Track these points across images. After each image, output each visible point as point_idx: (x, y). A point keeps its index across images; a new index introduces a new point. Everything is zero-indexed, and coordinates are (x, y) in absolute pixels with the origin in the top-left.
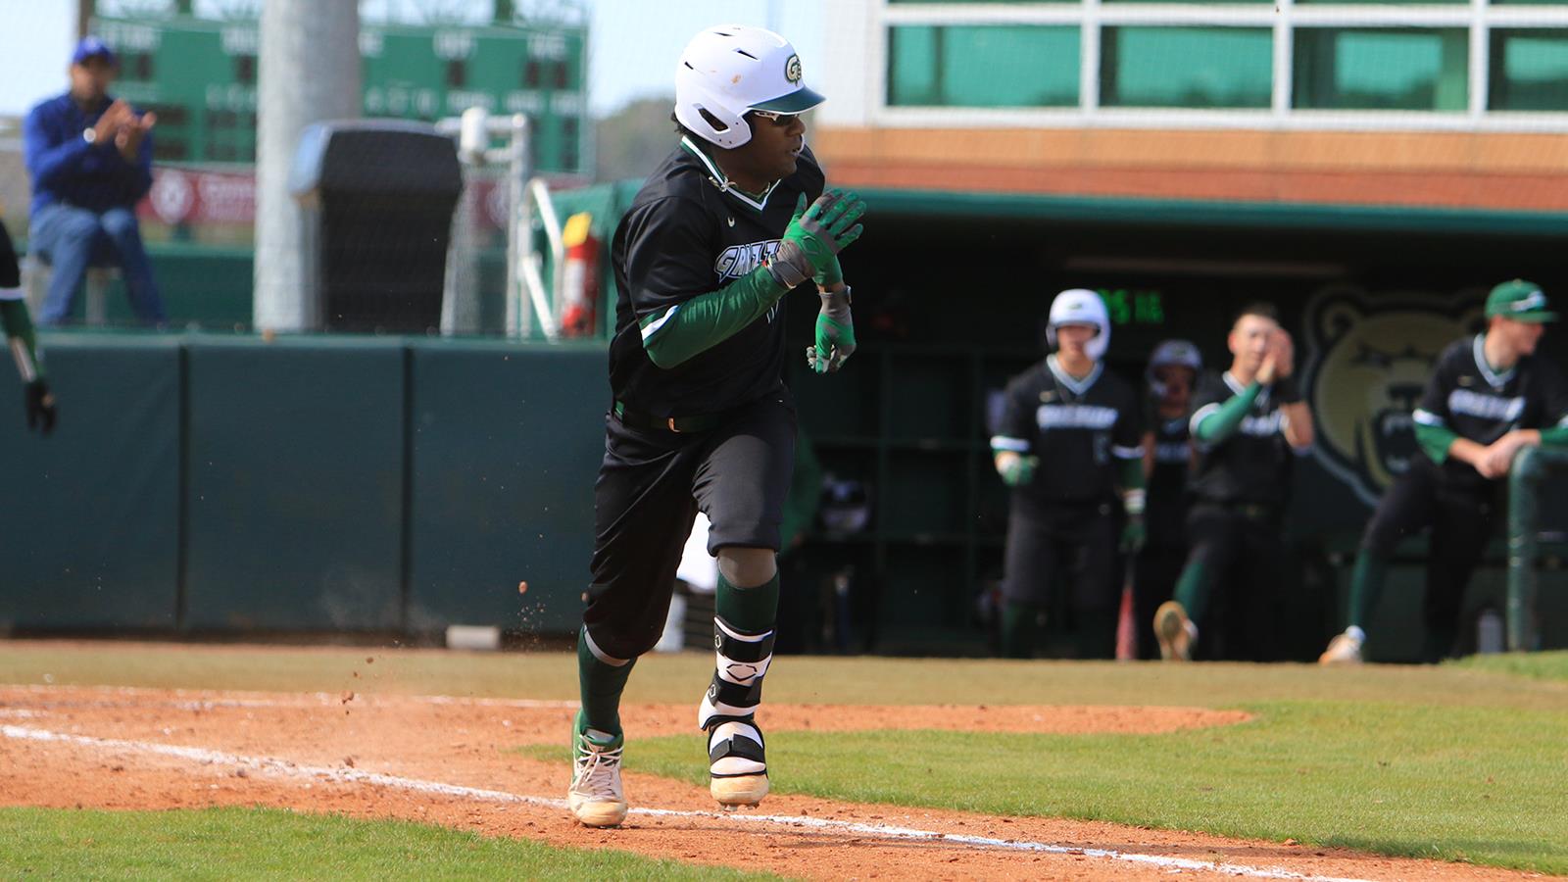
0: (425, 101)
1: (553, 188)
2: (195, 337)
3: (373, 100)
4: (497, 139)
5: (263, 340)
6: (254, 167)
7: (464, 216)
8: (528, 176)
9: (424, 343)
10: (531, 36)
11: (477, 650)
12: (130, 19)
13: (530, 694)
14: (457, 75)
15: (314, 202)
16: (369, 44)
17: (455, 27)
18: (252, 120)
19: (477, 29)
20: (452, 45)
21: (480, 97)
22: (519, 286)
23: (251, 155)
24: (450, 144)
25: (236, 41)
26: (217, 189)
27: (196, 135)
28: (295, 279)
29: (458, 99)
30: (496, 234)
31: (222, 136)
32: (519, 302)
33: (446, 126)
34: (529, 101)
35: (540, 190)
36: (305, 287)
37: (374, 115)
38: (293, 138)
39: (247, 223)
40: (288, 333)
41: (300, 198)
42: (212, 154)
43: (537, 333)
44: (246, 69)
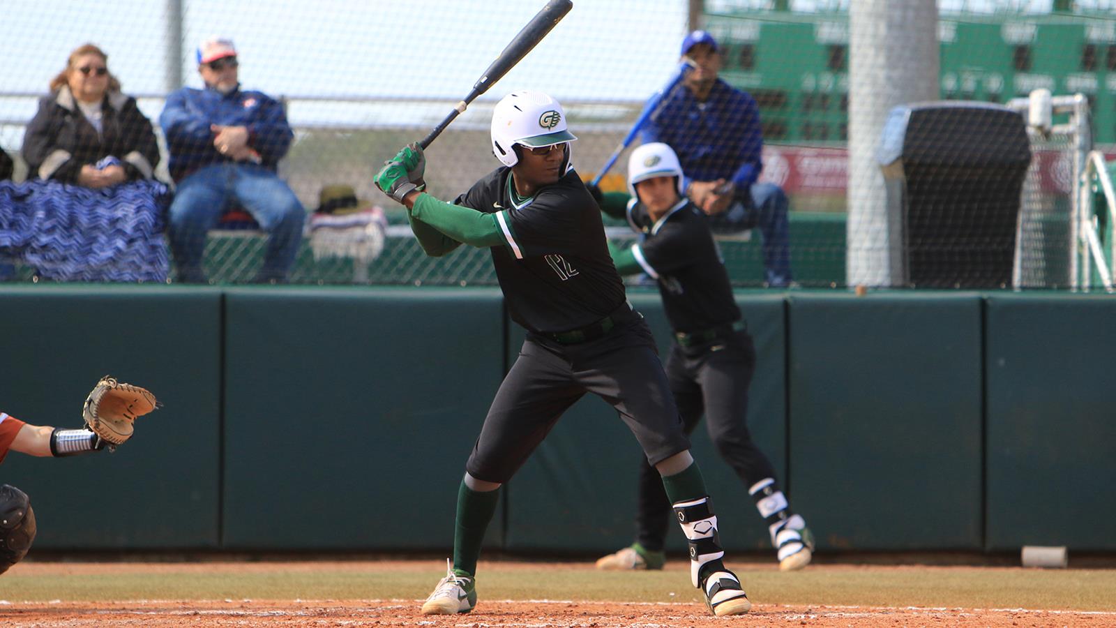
0: (995, 84)
1: (1108, 158)
2: (796, 293)
3: (950, 83)
4: (1060, 116)
5: (856, 295)
6: (845, 145)
7: (1031, 185)
8: (1088, 148)
9: (999, 296)
10: (1088, 22)
11: (1048, 567)
12: (735, 15)
13: (1096, 605)
14: (1022, 58)
15: (899, 174)
16: (946, 33)
17: (1020, 16)
18: (844, 102)
19: (1038, 16)
20: (1017, 33)
21: (1042, 80)
22: (1081, 244)
23: (843, 133)
24: (1018, 119)
25: (828, 33)
26: (812, 162)
27: (793, 117)
28: (882, 241)
29: (1023, 81)
30: (1061, 200)
31: (816, 117)
32: (1080, 257)
33: (1015, 105)
34: (1088, 82)
35: (1097, 158)
36: (891, 249)
37: (950, 97)
38: (879, 118)
39: (841, 193)
40: (877, 288)
41: (886, 169)
42: (808, 133)
43: (1096, 287)
44: (837, 57)
